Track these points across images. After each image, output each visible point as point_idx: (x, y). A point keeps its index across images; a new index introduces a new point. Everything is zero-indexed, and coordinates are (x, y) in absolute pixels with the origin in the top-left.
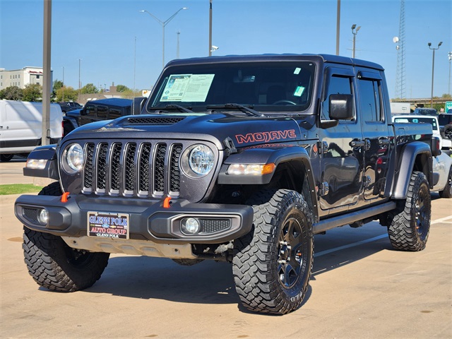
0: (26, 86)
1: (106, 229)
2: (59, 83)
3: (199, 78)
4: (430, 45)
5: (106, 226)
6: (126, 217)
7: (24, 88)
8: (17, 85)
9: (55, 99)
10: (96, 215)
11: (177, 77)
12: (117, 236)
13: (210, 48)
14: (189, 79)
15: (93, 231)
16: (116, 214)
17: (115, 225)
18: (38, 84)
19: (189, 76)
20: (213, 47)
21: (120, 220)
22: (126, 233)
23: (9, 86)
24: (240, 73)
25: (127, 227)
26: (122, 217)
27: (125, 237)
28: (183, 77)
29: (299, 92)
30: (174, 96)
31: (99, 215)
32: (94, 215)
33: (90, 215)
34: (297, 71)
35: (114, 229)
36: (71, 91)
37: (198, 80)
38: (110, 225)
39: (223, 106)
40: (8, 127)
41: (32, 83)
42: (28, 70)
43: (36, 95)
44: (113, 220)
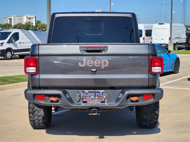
0: (25, 23)
2: (39, 21)
7: (24, 24)
8: (21, 23)
9: (37, 28)
13: (110, 4)
18: (30, 22)
20: (112, 4)
23: (18, 23)
36: (44, 25)
40: (23, 43)
41: (27, 22)
42: (25, 16)
43: (30, 27)
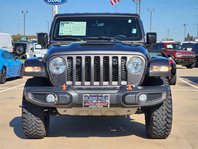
1: (95, 103)
3: (78, 24)
4: (23, 12)
5: (94, 101)
6: (108, 96)
10: (89, 95)
11: (65, 23)
12: (102, 106)
14: (72, 24)
15: (86, 104)
16: (101, 95)
17: (100, 100)
19: (72, 23)
21: (103, 98)
22: (108, 104)
24: (97, 22)
25: (108, 101)
26: (105, 96)
27: (107, 106)
28: (68, 23)
29: (134, 31)
30: (66, 33)
31: (90, 96)
32: (87, 96)
33: (85, 96)
34: (130, 21)
35: (100, 102)
37: (77, 24)
38: (97, 101)
39: (97, 38)
44: (100, 98)
